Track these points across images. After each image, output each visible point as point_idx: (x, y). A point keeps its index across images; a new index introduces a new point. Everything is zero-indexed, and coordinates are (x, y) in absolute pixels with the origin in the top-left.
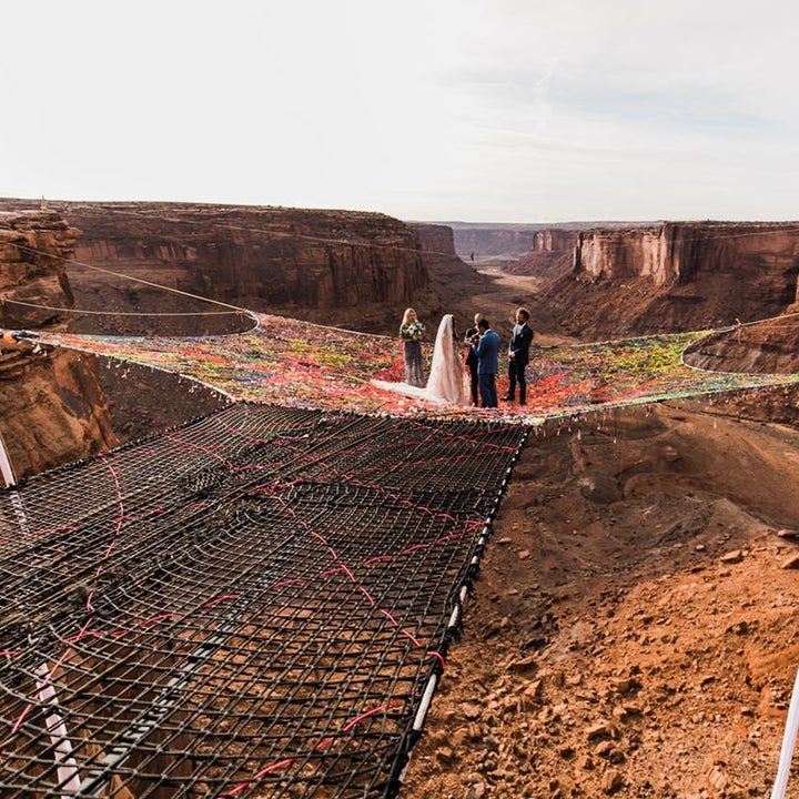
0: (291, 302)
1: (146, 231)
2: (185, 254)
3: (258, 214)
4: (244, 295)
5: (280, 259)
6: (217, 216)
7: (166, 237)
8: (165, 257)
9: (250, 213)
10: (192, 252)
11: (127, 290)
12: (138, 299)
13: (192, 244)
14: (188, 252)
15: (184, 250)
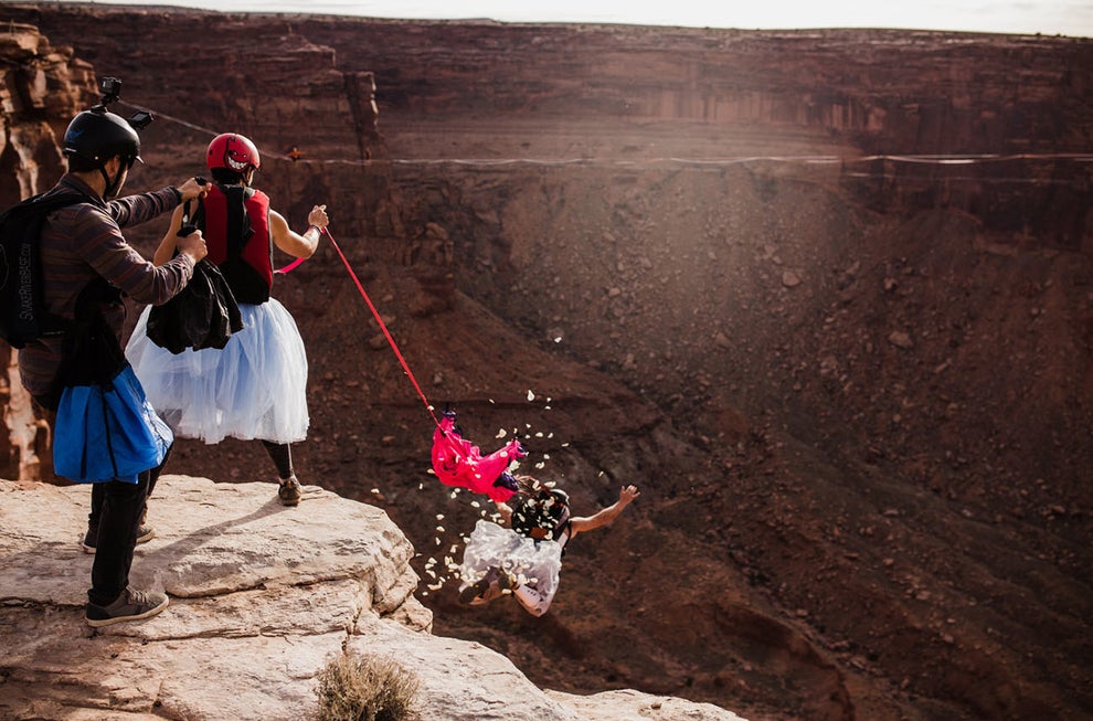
0: (1026, 230)
1: (819, 77)
2: (866, 121)
3: (1005, 51)
4: (944, 206)
5: (1026, 141)
6: (936, 53)
7: (844, 89)
8: (835, 125)
9: (993, 49)
10: (878, 118)
11: (764, 176)
12: (774, 193)
13: (881, 103)
14: (872, 117)
15: (867, 113)
